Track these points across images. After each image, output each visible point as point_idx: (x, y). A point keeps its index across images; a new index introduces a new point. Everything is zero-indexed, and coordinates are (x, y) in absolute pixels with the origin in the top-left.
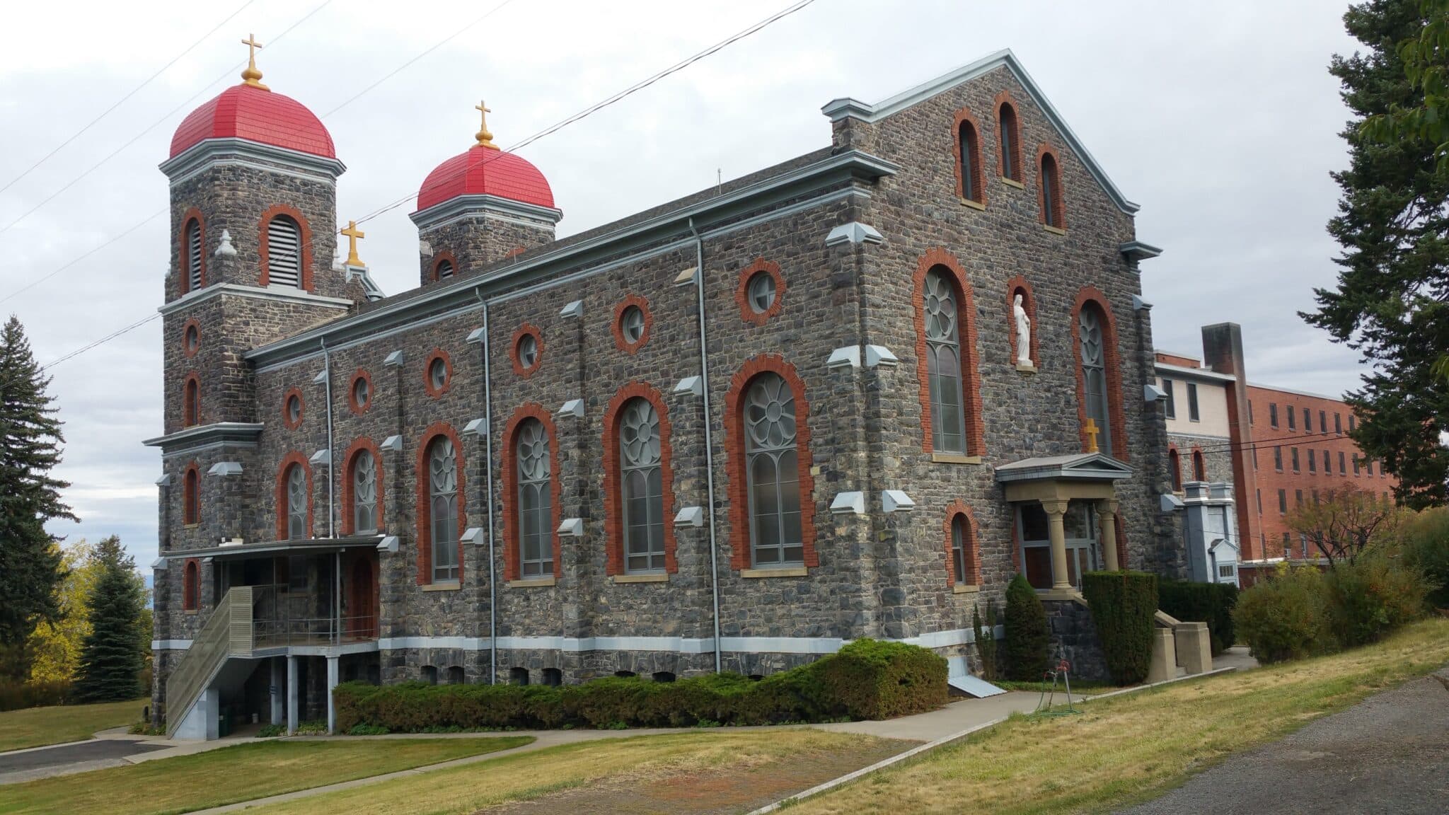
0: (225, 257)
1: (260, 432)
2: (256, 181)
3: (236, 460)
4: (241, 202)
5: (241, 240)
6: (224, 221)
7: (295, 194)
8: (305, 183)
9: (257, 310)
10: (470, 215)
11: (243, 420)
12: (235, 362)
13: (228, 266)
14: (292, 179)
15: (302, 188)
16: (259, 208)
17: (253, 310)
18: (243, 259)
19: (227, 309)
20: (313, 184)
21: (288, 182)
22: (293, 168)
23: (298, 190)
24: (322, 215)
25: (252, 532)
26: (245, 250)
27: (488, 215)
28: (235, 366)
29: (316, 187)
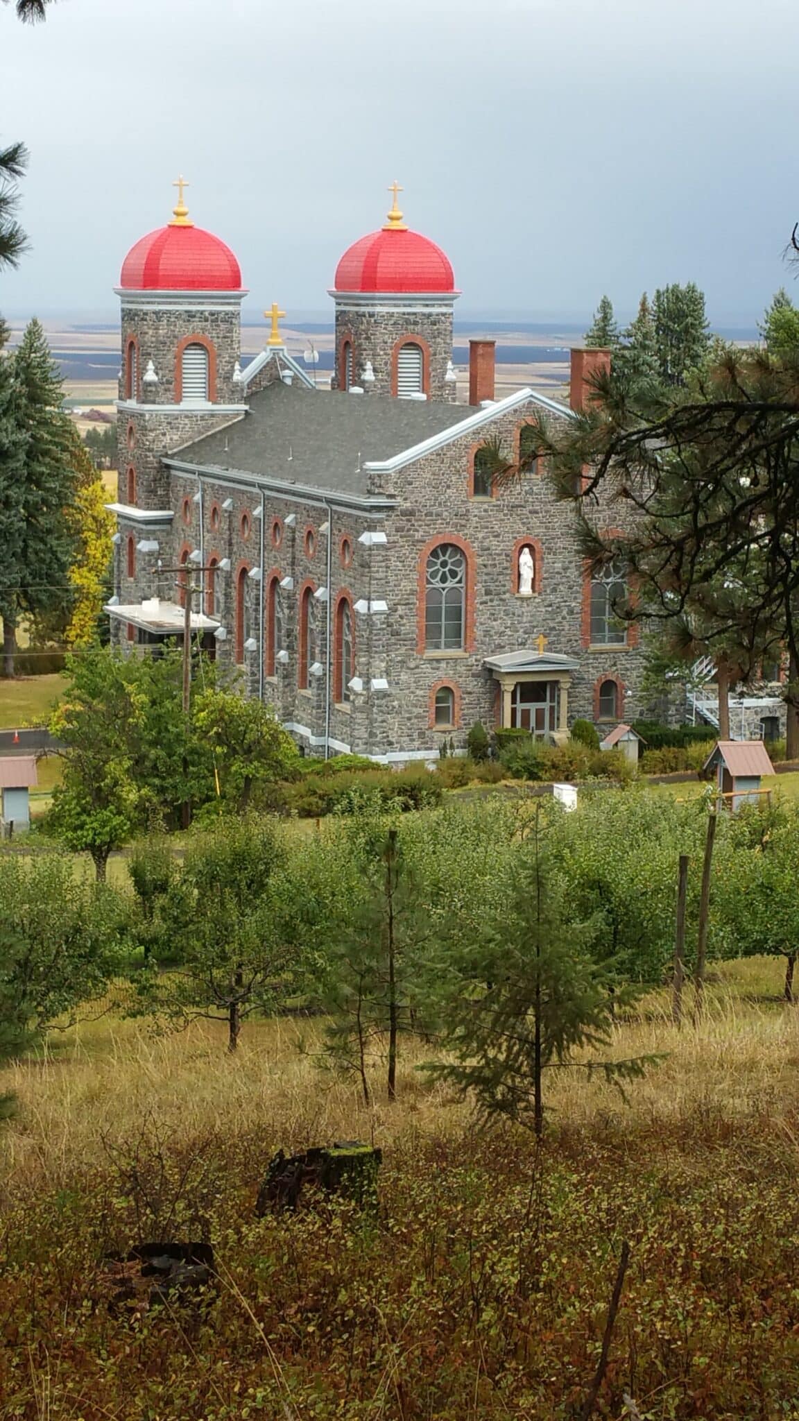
0: (150, 384)
1: (171, 520)
2: (172, 320)
3: (155, 539)
4: (161, 338)
5: (161, 369)
6: (149, 354)
7: (204, 324)
8: (212, 314)
9: (172, 421)
10: (363, 309)
11: (161, 509)
12: (156, 465)
13: (151, 391)
14: (202, 312)
15: (210, 318)
16: (175, 341)
17: (169, 423)
18: (162, 384)
19: (149, 425)
20: (219, 313)
21: (198, 315)
22: (202, 303)
23: (206, 320)
24: (225, 337)
25: (166, 592)
26: (163, 376)
27: (378, 309)
28: (155, 468)
29: (222, 315)
